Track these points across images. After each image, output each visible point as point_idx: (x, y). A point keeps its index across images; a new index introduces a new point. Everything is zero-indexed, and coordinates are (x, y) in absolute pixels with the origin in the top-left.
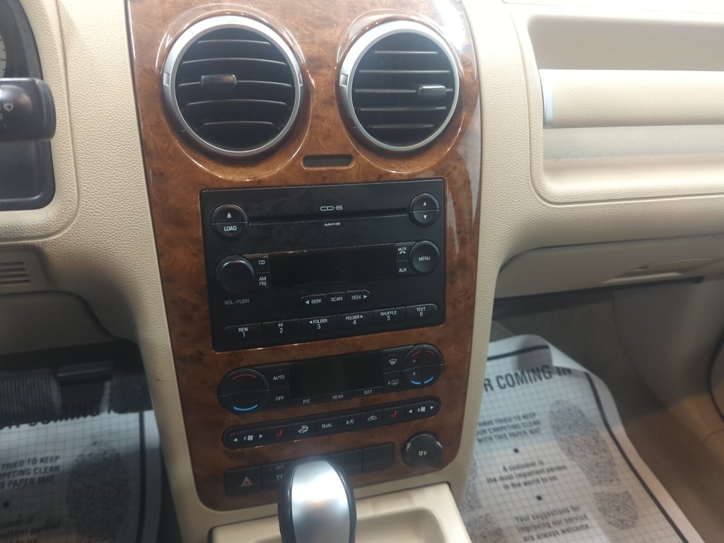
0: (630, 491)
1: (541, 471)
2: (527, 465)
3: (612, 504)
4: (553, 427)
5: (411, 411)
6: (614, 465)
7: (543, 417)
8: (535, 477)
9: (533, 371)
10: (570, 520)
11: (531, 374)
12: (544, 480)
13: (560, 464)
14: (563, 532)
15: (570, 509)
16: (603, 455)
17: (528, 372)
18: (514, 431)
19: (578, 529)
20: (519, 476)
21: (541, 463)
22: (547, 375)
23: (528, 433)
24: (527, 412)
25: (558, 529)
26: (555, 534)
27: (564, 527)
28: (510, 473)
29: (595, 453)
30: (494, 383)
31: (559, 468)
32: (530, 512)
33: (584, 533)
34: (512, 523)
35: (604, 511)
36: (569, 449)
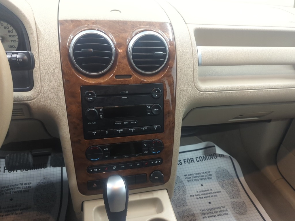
0: (245, 201)
1: (211, 193)
2: (206, 191)
3: (237, 206)
4: (217, 177)
5: (152, 163)
6: (239, 191)
7: (213, 173)
8: (209, 195)
9: (210, 156)
10: (221, 211)
11: (209, 157)
12: (212, 196)
13: (219, 191)
14: (218, 215)
15: (221, 207)
16: (235, 187)
17: (208, 156)
18: (202, 178)
19: (224, 215)
20: (203, 194)
21: (211, 190)
22: (215, 157)
23: (207, 179)
24: (207, 171)
25: (216, 214)
26: (215, 216)
27: (218, 214)
28: (199, 193)
29: (232, 187)
30: (195, 160)
31: (218, 192)
32: (206, 208)
33: (226, 216)
34: (199, 211)
35: (234, 208)
36: (223, 185)
